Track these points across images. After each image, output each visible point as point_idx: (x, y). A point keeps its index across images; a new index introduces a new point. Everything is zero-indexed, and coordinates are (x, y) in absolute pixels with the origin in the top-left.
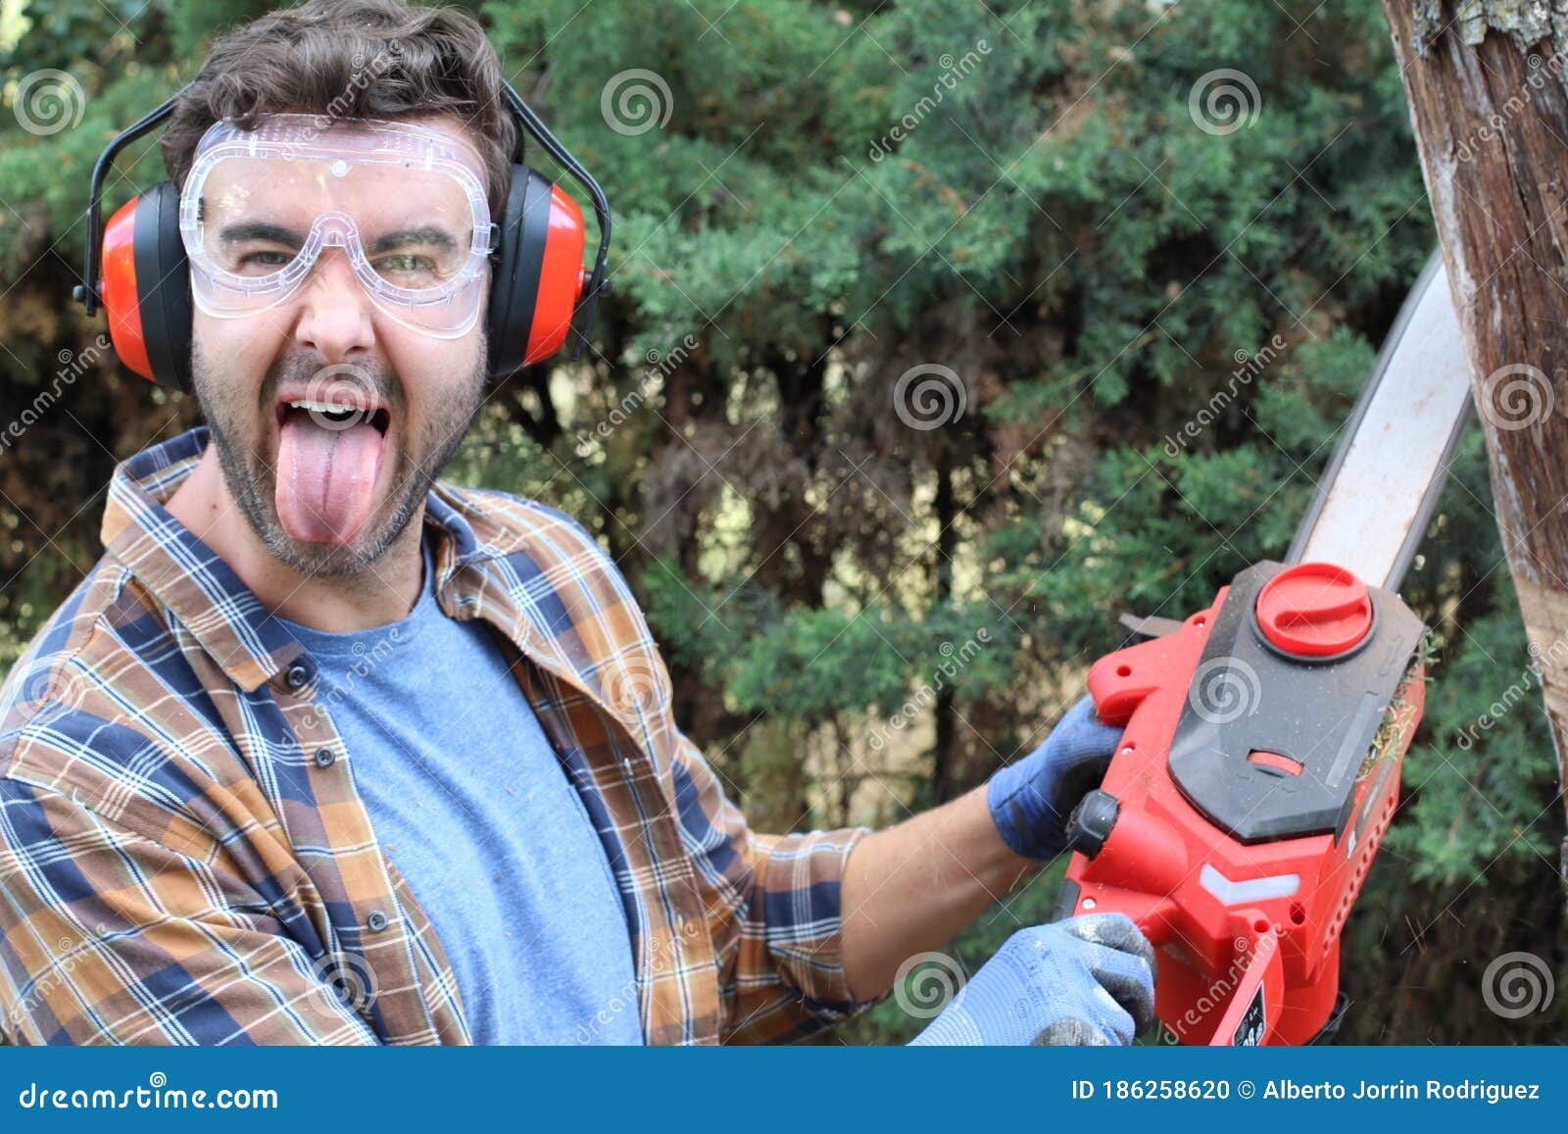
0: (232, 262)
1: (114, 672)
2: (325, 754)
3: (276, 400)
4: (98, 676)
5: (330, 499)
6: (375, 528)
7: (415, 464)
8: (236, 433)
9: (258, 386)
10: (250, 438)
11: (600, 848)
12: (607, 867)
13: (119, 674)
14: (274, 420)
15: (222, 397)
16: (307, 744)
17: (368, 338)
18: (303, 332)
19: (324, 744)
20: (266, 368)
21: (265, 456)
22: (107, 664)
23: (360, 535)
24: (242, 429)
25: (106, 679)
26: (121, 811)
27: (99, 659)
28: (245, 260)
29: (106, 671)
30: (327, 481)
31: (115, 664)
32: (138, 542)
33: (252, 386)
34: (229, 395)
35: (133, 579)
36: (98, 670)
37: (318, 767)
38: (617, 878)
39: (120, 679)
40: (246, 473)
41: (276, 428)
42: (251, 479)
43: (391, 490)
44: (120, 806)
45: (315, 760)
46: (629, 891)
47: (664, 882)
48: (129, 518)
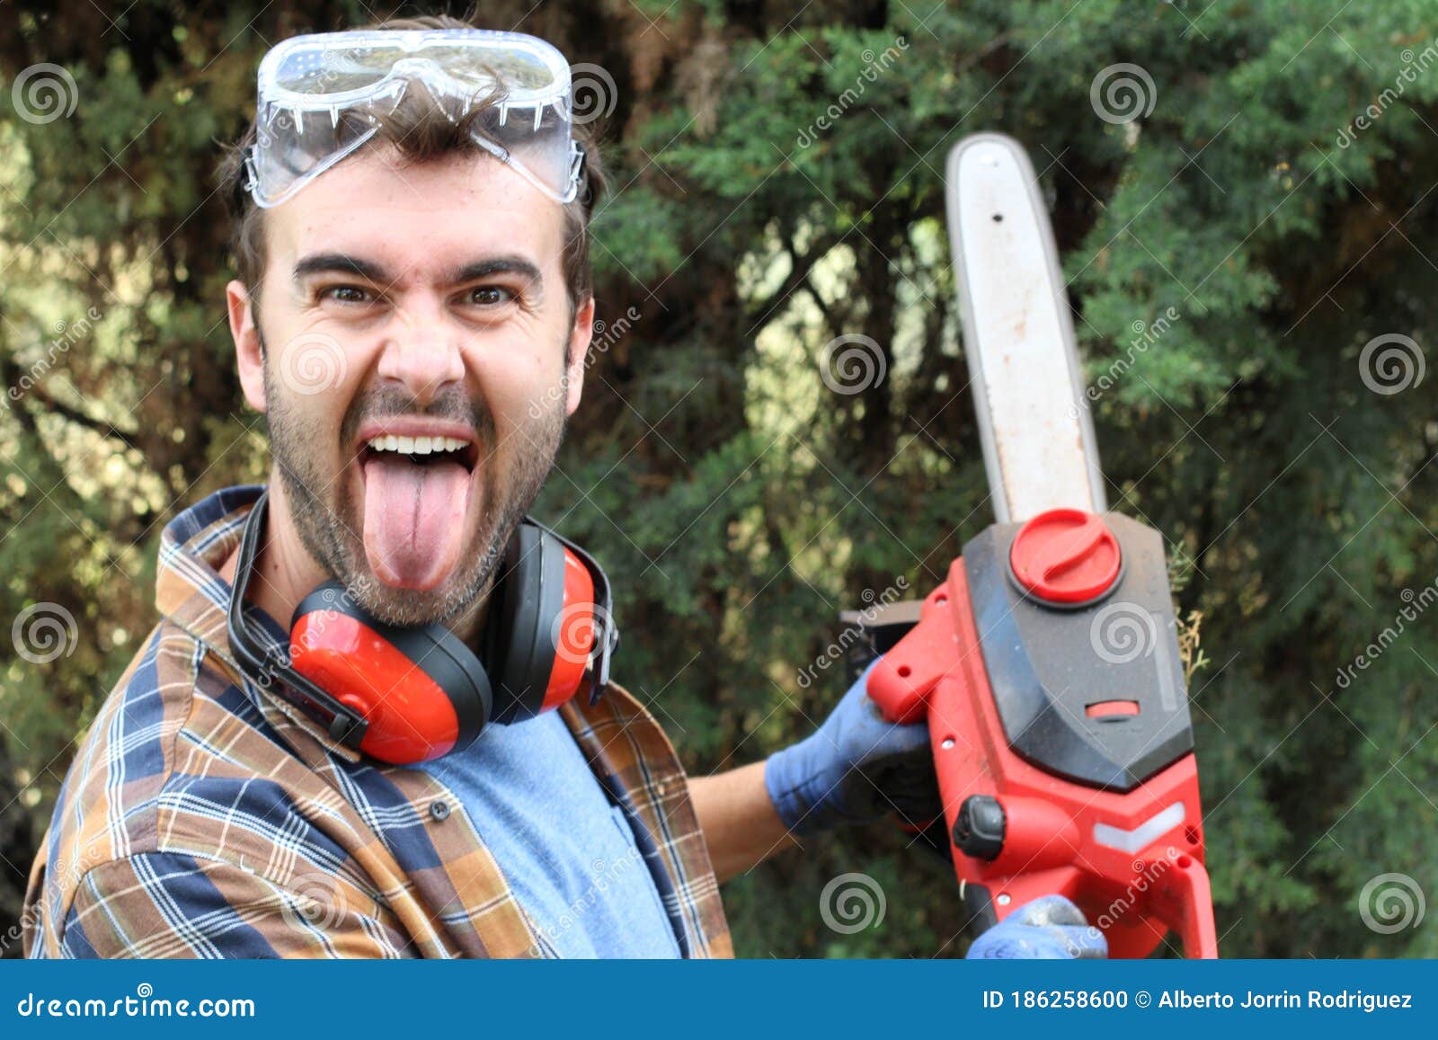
0: (308, 298)
1: (227, 741)
2: (441, 806)
3: (358, 438)
4: (213, 748)
5: (419, 535)
6: (463, 572)
7: (503, 502)
8: (316, 477)
9: (338, 425)
10: (328, 482)
11: (648, 874)
12: (656, 892)
13: (233, 742)
14: (354, 460)
15: (301, 439)
16: (418, 801)
17: (458, 370)
18: (386, 366)
19: (436, 797)
20: (347, 403)
21: (347, 502)
22: (220, 733)
23: (447, 579)
24: (322, 472)
25: (222, 749)
26: (289, 875)
27: (210, 729)
28: (321, 294)
29: (220, 741)
30: (416, 515)
31: (226, 733)
32: (205, 614)
33: (332, 424)
34: (308, 436)
35: (209, 653)
36: (212, 742)
37: (436, 821)
38: (664, 901)
39: (234, 747)
40: (327, 520)
41: (357, 471)
42: (333, 525)
43: (478, 531)
44: (288, 869)
45: (431, 814)
46: (676, 914)
47: (693, 903)
48: (190, 587)
